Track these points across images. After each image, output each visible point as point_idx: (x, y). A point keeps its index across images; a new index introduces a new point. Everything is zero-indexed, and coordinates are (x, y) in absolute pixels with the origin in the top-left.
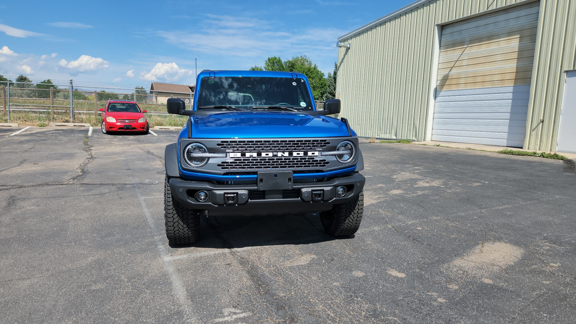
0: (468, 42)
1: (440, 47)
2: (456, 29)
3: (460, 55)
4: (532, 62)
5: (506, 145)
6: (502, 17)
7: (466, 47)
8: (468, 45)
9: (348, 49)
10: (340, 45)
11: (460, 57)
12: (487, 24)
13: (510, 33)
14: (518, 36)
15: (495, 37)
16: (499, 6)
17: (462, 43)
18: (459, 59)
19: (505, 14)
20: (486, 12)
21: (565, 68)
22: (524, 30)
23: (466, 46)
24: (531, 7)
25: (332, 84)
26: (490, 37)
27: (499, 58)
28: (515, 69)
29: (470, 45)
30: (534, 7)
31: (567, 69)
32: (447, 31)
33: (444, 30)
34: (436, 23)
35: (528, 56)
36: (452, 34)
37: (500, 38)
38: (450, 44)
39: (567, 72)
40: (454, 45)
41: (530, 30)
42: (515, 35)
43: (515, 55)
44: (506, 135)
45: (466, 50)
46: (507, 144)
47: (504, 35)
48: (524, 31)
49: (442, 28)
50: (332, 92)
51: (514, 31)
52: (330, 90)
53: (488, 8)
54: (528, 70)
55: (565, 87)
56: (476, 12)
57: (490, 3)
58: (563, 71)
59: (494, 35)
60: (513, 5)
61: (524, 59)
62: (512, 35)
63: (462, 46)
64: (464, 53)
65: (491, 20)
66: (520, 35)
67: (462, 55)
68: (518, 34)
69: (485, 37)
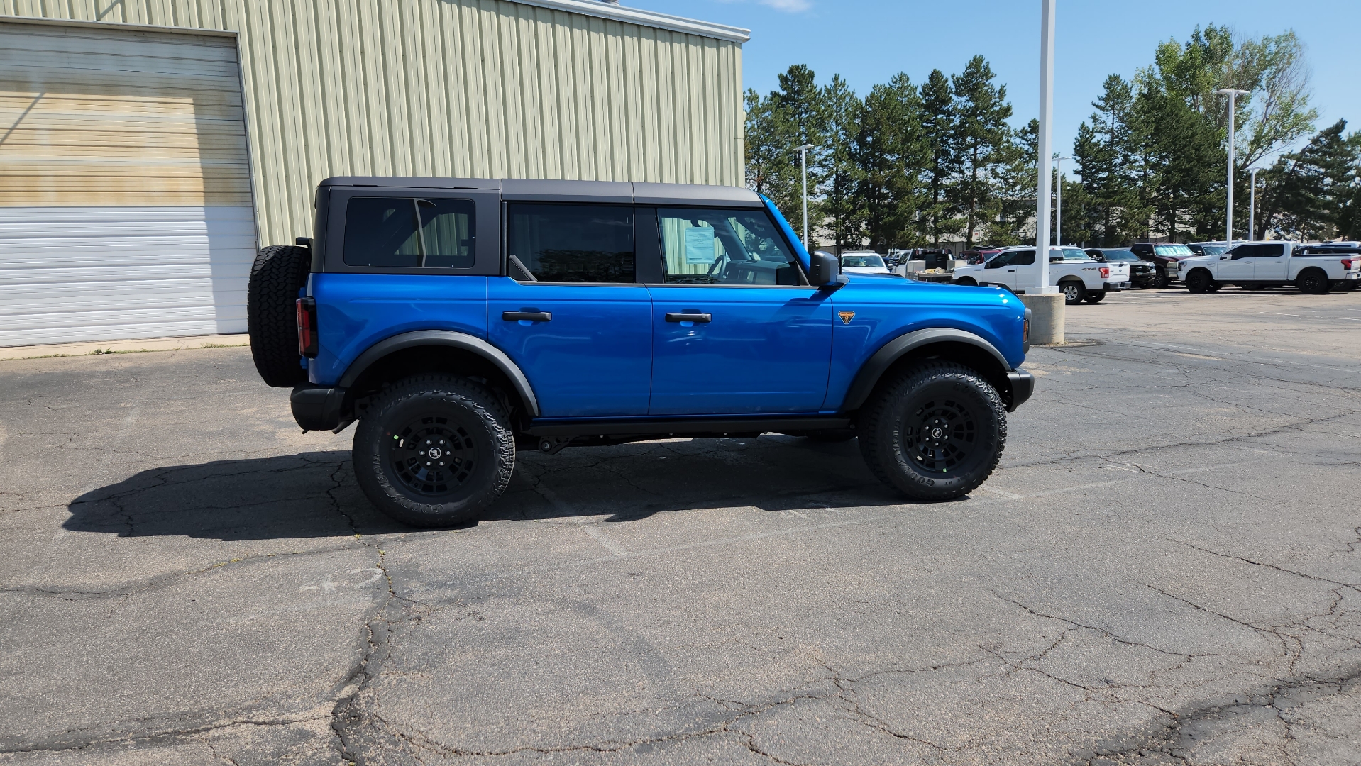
0: (41, 85)
3: (19, 116)
4: (247, 162)
5: (216, 332)
6: (134, 48)
7: (38, 98)
8: (43, 93)
11: (21, 119)
12: (98, 54)
13: (165, 90)
14: (190, 101)
15: (125, 89)
16: (132, 22)
17: (19, 84)
18: (19, 126)
19: (131, 41)
20: (91, 23)
22: (201, 90)
23: (37, 95)
24: (204, 46)
26: (111, 87)
27: (150, 140)
28: (199, 170)
29: (47, 95)
30: (211, 46)
35: (224, 147)
37: (140, 94)
41: (216, 93)
42: (181, 96)
43: (193, 141)
44: (211, 311)
45: (37, 105)
46: (218, 328)
47: (149, 90)
48: (200, 92)
51: (176, 86)
53: (99, 17)
54: (231, 176)
56: (59, 15)
57: (103, 7)
59: (120, 83)
60: (170, 29)
61: (219, 151)
62: (174, 95)
63: (17, 91)
64: (33, 111)
65: (104, 45)
66: (193, 99)
67: (27, 116)
68: (188, 96)
69: (97, 85)
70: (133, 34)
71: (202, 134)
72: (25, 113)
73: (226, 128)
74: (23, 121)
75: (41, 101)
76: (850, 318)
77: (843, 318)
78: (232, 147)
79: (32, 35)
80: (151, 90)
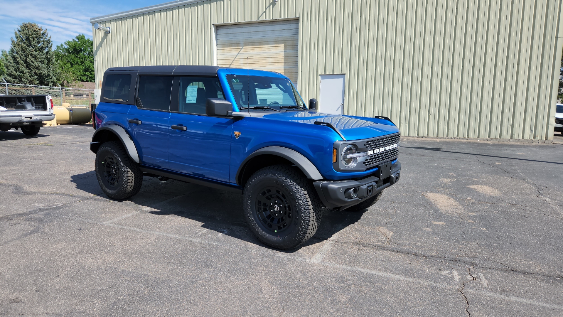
0: (243, 44)
1: (217, 45)
2: (230, 30)
3: (236, 55)
4: (297, 66)
6: (269, 28)
7: (242, 48)
9: (107, 33)
10: (100, 27)
11: (237, 56)
12: (258, 32)
13: (277, 42)
14: (283, 45)
15: (265, 43)
16: (268, 19)
17: (237, 44)
18: (236, 58)
19: (271, 25)
20: (257, 21)
21: (320, 73)
23: (241, 47)
24: (290, 24)
25: (10, 64)
26: (261, 43)
27: (270, 60)
28: (283, 70)
29: (244, 47)
30: (292, 24)
31: (321, 74)
32: (222, 31)
33: (219, 30)
34: (212, 23)
35: (292, 61)
36: (227, 35)
38: (227, 43)
39: (321, 75)
40: (230, 44)
41: (291, 41)
42: (281, 43)
43: (282, 60)
45: (241, 51)
47: (272, 42)
48: (287, 41)
49: (217, 28)
50: (12, 73)
51: (280, 40)
52: (9, 71)
53: (258, 18)
54: (293, 72)
55: (320, 86)
56: (248, 20)
57: (260, 15)
58: (318, 75)
59: (264, 41)
60: (278, 19)
61: (289, 63)
62: (279, 43)
63: (237, 47)
64: (240, 53)
65: (261, 28)
66: (284, 44)
67: (238, 55)
68: (283, 43)
69: (257, 42)
70: (269, 23)
71: (285, 57)
72: (238, 54)
73: (293, 54)
74: (238, 56)
75: (242, 49)
76: (239, 135)
77: (236, 135)
78: (294, 61)
79: (242, 27)
80: (273, 42)
